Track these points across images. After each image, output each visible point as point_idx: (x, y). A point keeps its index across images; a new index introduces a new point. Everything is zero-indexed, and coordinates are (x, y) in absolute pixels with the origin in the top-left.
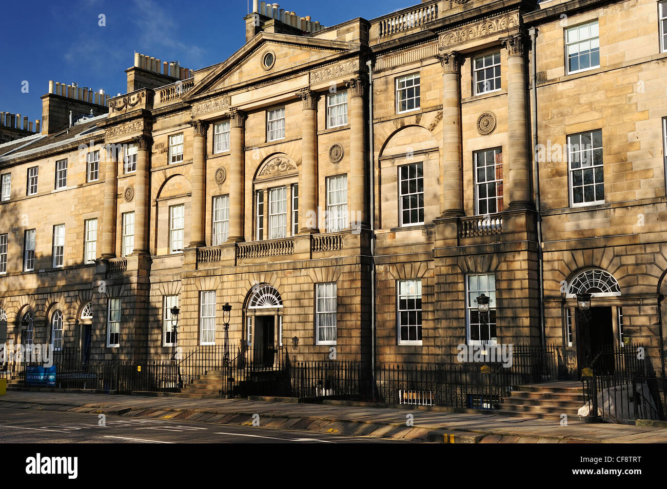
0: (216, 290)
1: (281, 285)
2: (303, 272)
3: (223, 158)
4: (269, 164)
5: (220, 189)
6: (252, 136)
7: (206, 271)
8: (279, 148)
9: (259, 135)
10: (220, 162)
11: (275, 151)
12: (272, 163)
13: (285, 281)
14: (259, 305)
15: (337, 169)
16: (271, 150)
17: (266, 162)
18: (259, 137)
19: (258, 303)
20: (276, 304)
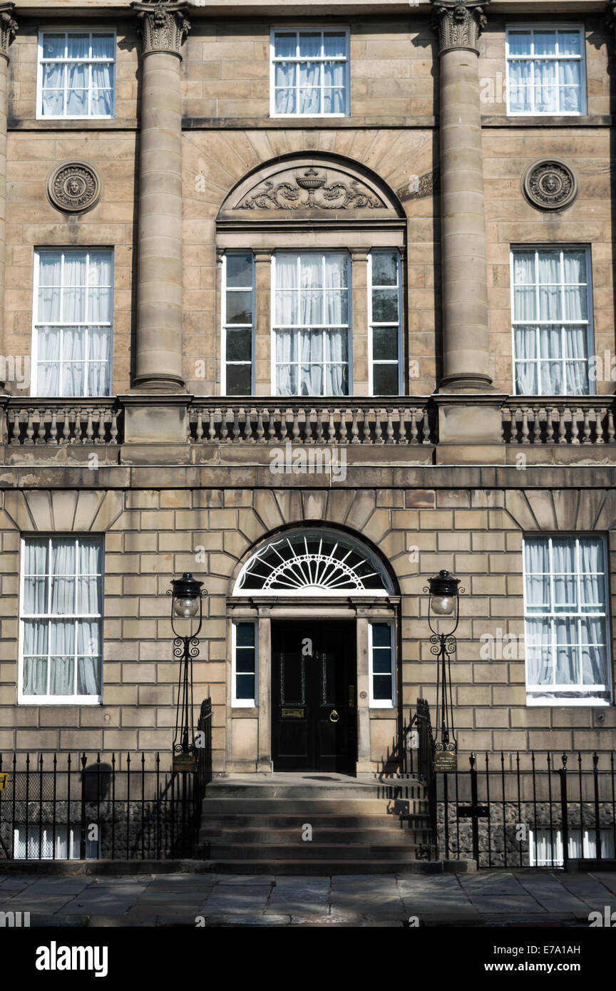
0: (103, 534)
1: (392, 530)
2: (480, 498)
3: (83, 135)
4: (276, 181)
5: (74, 229)
6: (209, 89)
7: (61, 473)
8: (325, 141)
9: (242, 91)
10: (70, 147)
11: (309, 146)
12: (289, 178)
13: (408, 519)
14: (274, 586)
15: (552, 227)
16: (296, 142)
17: (265, 173)
18: (245, 97)
19: (271, 579)
20: (352, 586)
